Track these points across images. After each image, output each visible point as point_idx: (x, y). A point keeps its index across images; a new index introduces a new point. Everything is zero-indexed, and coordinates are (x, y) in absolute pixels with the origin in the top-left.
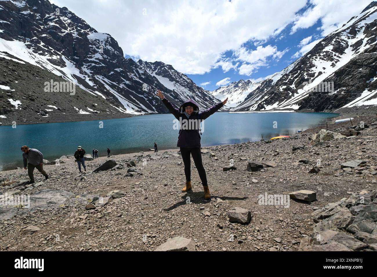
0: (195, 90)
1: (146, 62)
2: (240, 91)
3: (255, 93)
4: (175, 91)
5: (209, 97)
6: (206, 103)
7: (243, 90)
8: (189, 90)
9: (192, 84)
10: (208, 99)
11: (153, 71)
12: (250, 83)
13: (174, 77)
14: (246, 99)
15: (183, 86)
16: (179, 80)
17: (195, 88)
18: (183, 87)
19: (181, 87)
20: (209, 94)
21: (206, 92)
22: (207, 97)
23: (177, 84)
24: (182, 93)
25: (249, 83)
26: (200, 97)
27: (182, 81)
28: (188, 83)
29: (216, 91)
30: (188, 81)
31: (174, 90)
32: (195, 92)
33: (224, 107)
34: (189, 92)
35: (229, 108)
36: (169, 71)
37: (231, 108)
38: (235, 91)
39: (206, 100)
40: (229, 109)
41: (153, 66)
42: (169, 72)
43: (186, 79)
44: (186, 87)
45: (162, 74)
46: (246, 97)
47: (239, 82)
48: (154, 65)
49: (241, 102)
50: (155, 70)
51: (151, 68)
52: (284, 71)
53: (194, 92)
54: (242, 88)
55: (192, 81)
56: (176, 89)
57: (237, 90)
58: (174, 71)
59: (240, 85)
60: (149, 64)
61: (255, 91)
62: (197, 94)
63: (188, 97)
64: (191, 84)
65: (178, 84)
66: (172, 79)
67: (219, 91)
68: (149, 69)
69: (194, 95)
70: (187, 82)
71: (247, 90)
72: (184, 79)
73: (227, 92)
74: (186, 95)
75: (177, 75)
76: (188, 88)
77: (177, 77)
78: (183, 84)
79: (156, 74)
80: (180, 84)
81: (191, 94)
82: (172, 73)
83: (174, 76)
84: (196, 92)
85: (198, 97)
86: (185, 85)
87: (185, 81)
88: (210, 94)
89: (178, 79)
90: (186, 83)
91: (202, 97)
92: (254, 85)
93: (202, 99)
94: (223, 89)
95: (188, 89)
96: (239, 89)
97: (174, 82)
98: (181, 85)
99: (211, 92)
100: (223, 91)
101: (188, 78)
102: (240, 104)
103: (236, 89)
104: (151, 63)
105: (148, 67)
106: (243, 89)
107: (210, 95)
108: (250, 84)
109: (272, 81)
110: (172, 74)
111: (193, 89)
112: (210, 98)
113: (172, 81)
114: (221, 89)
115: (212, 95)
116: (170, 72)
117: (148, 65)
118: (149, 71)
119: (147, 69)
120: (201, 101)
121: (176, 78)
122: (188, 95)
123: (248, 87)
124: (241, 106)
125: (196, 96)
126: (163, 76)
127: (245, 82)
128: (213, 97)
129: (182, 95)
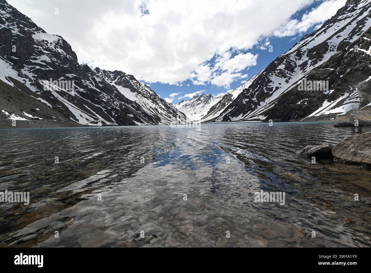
0: (158, 102)
1: (104, 70)
2: (202, 105)
3: (217, 106)
4: (137, 102)
5: (173, 109)
6: (170, 116)
7: (205, 104)
8: (152, 102)
10: (172, 112)
11: (112, 80)
12: (211, 97)
13: (136, 88)
14: (209, 112)
15: (145, 97)
16: (141, 91)
17: (158, 100)
18: (146, 99)
19: (144, 98)
21: (169, 104)
22: (170, 110)
24: (145, 105)
25: (210, 97)
26: (163, 109)
27: (144, 92)
28: (151, 95)
29: (179, 104)
30: (151, 92)
31: (135, 101)
32: (158, 105)
34: (152, 103)
36: (131, 81)
38: (198, 104)
39: (170, 113)
41: (112, 75)
42: (130, 82)
43: (149, 90)
44: (149, 99)
45: (123, 84)
46: (209, 110)
47: (201, 96)
48: (114, 74)
49: (203, 115)
50: (114, 80)
51: (110, 77)
52: (242, 87)
53: (157, 104)
54: (204, 101)
55: (155, 93)
56: (138, 100)
57: (199, 103)
58: (136, 81)
59: (202, 99)
61: (217, 104)
62: (160, 106)
63: (151, 109)
64: (154, 96)
65: (140, 95)
66: (133, 90)
67: (182, 104)
68: (107, 78)
69: (157, 107)
70: (149, 93)
71: (209, 103)
72: (146, 90)
73: (189, 105)
74: (148, 107)
75: (139, 85)
76: (151, 99)
77: (139, 88)
79: (116, 83)
80: (143, 95)
81: (154, 106)
82: (134, 84)
83: (136, 87)
84: (160, 104)
85: (161, 110)
89: (140, 90)
90: (148, 94)
91: (166, 110)
92: (215, 99)
93: (165, 112)
94: (186, 102)
95: (151, 101)
96: (201, 102)
97: (136, 93)
98: (143, 96)
99: (174, 105)
100: (186, 104)
101: (151, 90)
102: (202, 117)
103: (198, 103)
104: (110, 72)
105: (106, 76)
107: (173, 108)
108: (211, 98)
109: (232, 95)
110: (133, 85)
111: (156, 101)
113: (134, 92)
114: (184, 102)
115: (176, 107)
116: (132, 82)
118: (108, 80)
119: (105, 78)
120: (164, 113)
122: (151, 107)
123: (209, 101)
124: (204, 119)
125: (160, 108)
126: (123, 87)
127: (207, 96)
128: (177, 110)
129: (144, 107)
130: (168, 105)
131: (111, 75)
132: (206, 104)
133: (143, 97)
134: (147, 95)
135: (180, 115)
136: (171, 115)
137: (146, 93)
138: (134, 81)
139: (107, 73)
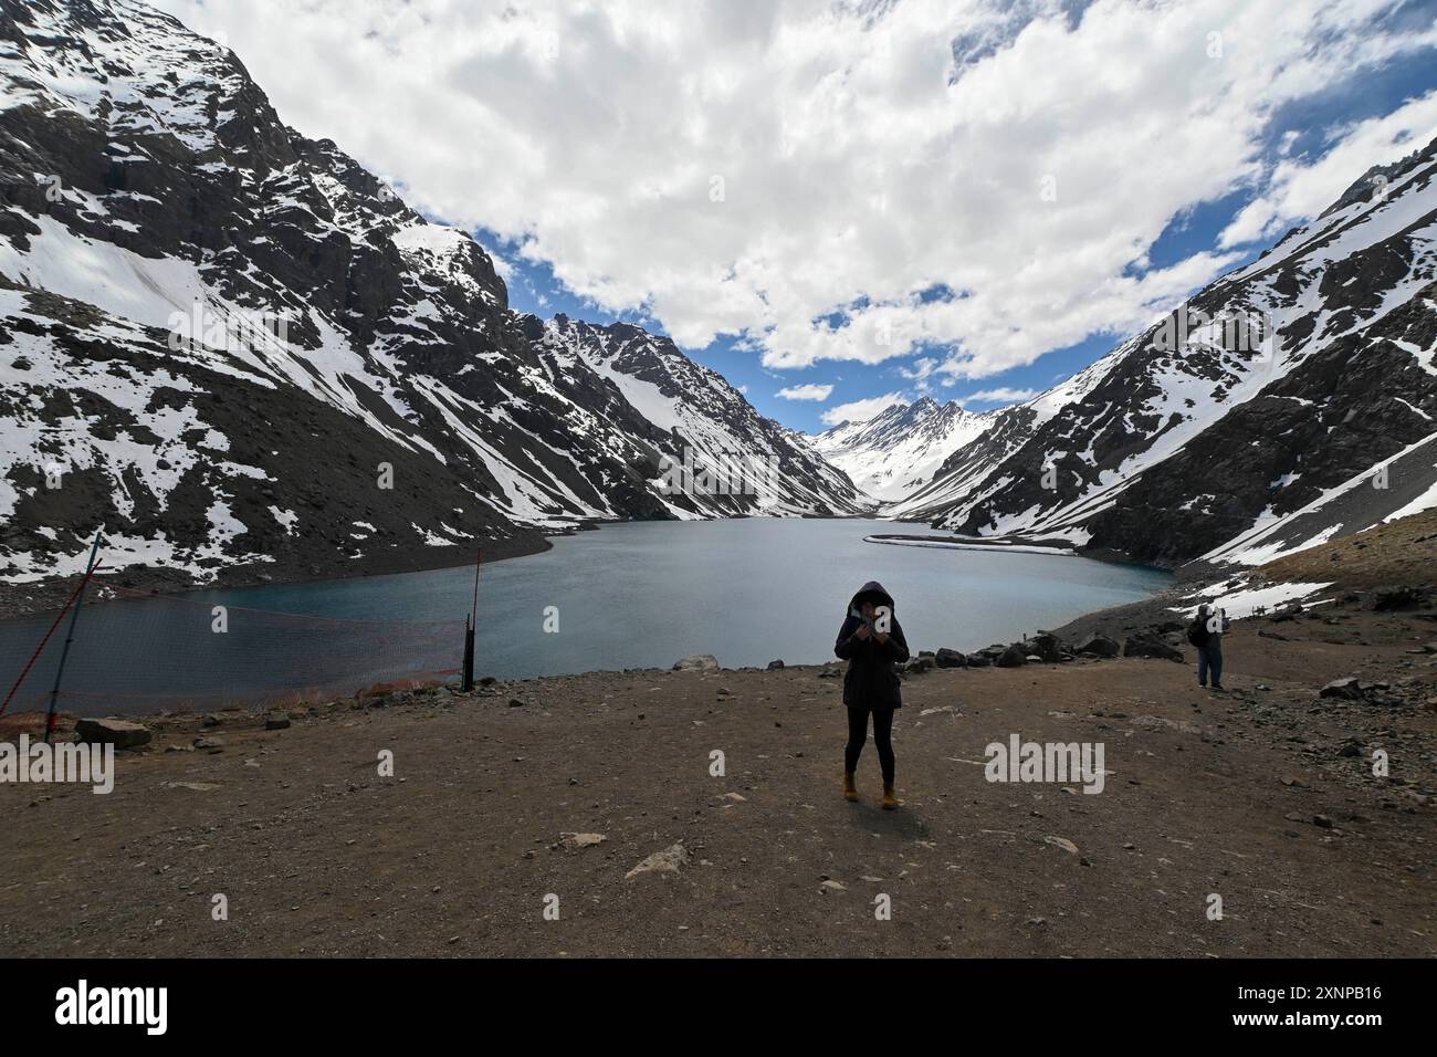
0: (752, 432)
1: (582, 322)
2: (916, 440)
3: (972, 455)
4: (680, 432)
5: (804, 457)
6: (790, 483)
7: (929, 438)
8: (730, 431)
9: (742, 409)
10: (800, 466)
11: (604, 355)
12: (954, 413)
13: (680, 382)
14: (938, 475)
15: (708, 414)
16: (696, 394)
17: (752, 424)
18: (709, 420)
19: (703, 417)
20: (803, 447)
21: (793, 438)
22: (794, 460)
23: (687, 408)
24: (705, 441)
25: (952, 413)
27: (706, 397)
28: (728, 406)
29: (830, 434)
30: (728, 396)
31: (674, 429)
32: (752, 440)
33: (857, 500)
34: (731, 437)
35: (877, 503)
36: (662, 358)
37: (882, 503)
38: (902, 438)
39: (792, 471)
40: (877, 507)
41: (605, 337)
42: (660, 362)
43: (721, 389)
44: (720, 421)
45: (636, 370)
46: (939, 465)
47: (916, 408)
48: (610, 336)
49: (920, 482)
50: (611, 354)
51: (597, 345)
52: (1077, 381)
53: (747, 438)
54: (927, 429)
55: (741, 397)
56: (684, 426)
57: (907, 435)
58: (678, 359)
59: (920, 417)
60: (593, 329)
61: (972, 445)
62: (759, 445)
64: (738, 409)
65: (691, 406)
66: (669, 389)
67: (839, 436)
68: (588, 350)
69: (746, 448)
70: (723, 400)
71: (945, 437)
72: (712, 390)
73: (869, 439)
74: (717, 449)
75: (688, 373)
76: (728, 422)
77: (689, 383)
78: (711, 410)
79: (615, 366)
80: (700, 408)
81: (735, 444)
82: (673, 367)
83: (678, 378)
84: (757, 440)
86: (717, 410)
87: (717, 399)
88: (806, 444)
89: (691, 390)
90: (719, 404)
91: (779, 459)
92: (970, 421)
94: (858, 430)
95: (728, 427)
96: (916, 431)
97: (678, 399)
98: (702, 410)
99: (808, 438)
100: (858, 436)
101: (728, 387)
102: (916, 488)
103: (903, 434)
104: (598, 327)
105: (586, 341)
106: (930, 432)
107: (806, 452)
108: (955, 417)
109: (1034, 413)
110: (670, 371)
111: (744, 429)
112: (805, 462)
113: (670, 395)
114: (850, 427)
115: (815, 449)
116: (666, 365)
117: (587, 335)
118: (590, 355)
119: (582, 348)
121: (685, 386)
122: (725, 450)
123: (947, 428)
124: (919, 499)
125: (756, 453)
126: (639, 377)
127: (939, 409)
128: (818, 457)
129: (702, 448)
130: (788, 440)
131: (601, 337)
132: (935, 441)
133: (700, 414)
134: (714, 408)
135: (831, 479)
136: (795, 482)
137: (713, 399)
138: (674, 358)
139: (590, 332)
